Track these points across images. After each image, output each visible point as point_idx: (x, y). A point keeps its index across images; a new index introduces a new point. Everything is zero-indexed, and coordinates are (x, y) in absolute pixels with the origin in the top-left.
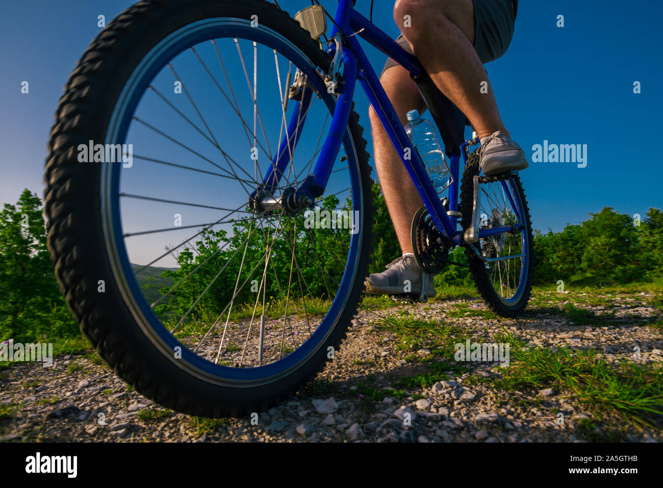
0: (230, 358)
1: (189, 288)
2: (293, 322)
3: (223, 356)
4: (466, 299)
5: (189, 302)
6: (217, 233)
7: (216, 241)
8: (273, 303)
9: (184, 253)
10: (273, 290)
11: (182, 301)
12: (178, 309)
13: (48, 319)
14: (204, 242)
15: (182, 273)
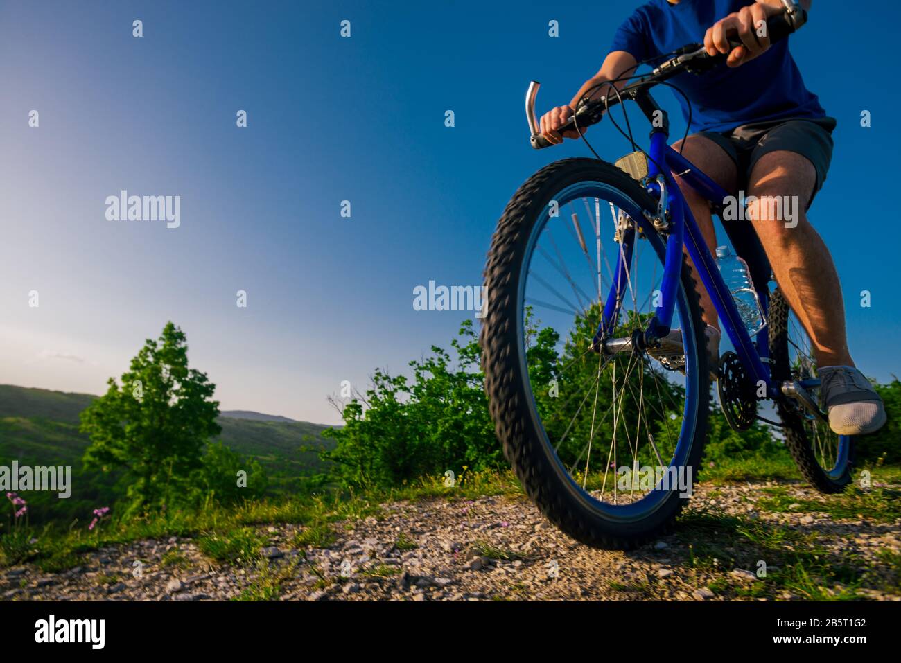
0: (399, 560)
1: (355, 453)
2: (498, 506)
3: (388, 556)
4: (778, 481)
5: (355, 472)
6: (394, 380)
7: (392, 390)
8: (467, 477)
9: (351, 406)
10: (468, 459)
11: (346, 471)
12: (341, 481)
13: (185, 485)
14: (377, 391)
15: (347, 432)
